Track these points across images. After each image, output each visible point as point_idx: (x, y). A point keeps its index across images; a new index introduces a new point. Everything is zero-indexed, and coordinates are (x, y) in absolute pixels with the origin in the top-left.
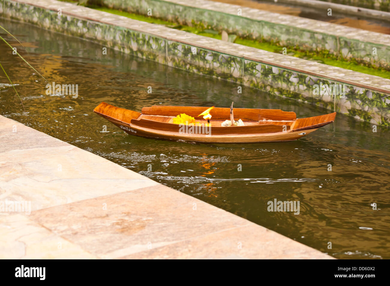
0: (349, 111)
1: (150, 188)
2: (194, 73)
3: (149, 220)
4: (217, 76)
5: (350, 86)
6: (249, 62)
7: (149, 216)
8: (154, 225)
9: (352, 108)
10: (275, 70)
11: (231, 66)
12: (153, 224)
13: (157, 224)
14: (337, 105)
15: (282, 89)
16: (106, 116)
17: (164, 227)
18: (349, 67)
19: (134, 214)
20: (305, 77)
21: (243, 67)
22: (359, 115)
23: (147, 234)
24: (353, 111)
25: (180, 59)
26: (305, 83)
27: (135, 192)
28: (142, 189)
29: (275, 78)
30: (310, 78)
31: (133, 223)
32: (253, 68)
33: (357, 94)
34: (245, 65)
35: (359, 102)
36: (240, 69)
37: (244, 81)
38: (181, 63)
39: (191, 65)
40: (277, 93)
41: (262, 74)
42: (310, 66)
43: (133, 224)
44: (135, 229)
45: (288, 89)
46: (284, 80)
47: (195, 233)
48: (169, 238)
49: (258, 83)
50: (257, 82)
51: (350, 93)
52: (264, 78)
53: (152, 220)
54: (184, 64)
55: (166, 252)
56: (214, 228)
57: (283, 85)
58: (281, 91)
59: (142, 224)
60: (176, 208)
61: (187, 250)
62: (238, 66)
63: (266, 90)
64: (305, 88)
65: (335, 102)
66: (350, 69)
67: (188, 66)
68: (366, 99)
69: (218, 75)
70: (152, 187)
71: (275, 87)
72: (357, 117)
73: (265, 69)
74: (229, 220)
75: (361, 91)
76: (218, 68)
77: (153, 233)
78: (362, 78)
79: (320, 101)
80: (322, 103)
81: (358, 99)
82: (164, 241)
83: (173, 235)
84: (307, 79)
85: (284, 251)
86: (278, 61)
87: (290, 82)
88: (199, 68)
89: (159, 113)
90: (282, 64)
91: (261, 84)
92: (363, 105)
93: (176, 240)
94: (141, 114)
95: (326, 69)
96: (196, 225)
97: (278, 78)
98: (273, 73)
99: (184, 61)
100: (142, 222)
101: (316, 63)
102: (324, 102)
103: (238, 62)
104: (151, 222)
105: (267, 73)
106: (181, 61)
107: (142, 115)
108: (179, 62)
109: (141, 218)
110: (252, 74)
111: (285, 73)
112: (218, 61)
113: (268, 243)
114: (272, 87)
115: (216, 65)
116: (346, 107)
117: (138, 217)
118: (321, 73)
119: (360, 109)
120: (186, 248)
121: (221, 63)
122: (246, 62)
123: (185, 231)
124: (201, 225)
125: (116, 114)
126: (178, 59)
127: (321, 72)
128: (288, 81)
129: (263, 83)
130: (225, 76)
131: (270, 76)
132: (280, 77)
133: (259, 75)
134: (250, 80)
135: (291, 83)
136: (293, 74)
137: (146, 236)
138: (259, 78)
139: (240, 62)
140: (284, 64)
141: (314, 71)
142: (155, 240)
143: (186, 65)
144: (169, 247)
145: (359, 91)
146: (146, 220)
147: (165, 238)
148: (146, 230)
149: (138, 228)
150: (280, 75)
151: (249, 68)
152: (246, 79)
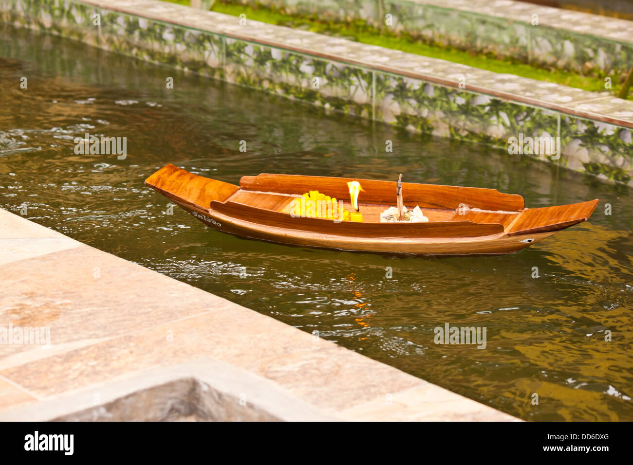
0: (397, 117)
1: (68, 251)
2: (144, 61)
3: (66, 304)
4: (183, 67)
5: (397, 76)
6: (233, 41)
7: (65, 298)
8: (73, 312)
9: (402, 113)
10: (276, 54)
11: (205, 49)
12: (72, 310)
13: (78, 310)
14: (378, 108)
15: (287, 84)
16: (168, 193)
17: (90, 314)
18: (398, 46)
19: (41, 295)
20: (324, 65)
21: (224, 51)
22: (414, 124)
23: (62, 328)
24: (404, 119)
25: (122, 39)
26: (325, 73)
27: (43, 258)
28: (54, 254)
29: (276, 67)
30: (333, 66)
31: (40, 309)
32: (239, 51)
33: (409, 90)
34: (227, 47)
35: (413, 102)
36: (219, 53)
37: (226, 72)
38: (124, 46)
39: (139, 48)
40: (280, 92)
41: (256, 61)
42: (334, 45)
43: (40, 312)
44: (43, 320)
45: (297, 84)
46: (291, 70)
47: (140, 324)
48: (97, 332)
49: (249, 76)
50: (247, 73)
51: (398, 89)
52: (258, 68)
53: (70, 304)
54: (127, 47)
55: (93, 355)
56: (171, 315)
57: (290, 78)
58: (286, 88)
59: (54, 310)
60: (110, 283)
61: (127, 351)
62: (216, 48)
63: (262, 88)
64: (325, 81)
65: (374, 104)
66: (400, 49)
67: (135, 51)
68: (424, 98)
69: (185, 64)
70: (71, 250)
71: (277, 81)
72: (411, 128)
73: (259, 53)
74: (196, 300)
75: (416, 85)
76: (184, 52)
77: (72, 325)
78: (417, 64)
79: (350, 102)
80: (354, 106)
81: (410, 98)
82: (90, 337)
83: (105, 327)
84: (329, 67)
85: (285, 348)
86: (280, 39)
87: (300, 72)
88: (152, 54)
89: (273, 188)
90: (288, 43)
91: (253, 77)
92: (419, 107)
93: (109, 335)
94: (239, 189)
95: (359, 49)
96: (142, 310)
97: (282, 67)
98: (272, 59)
99: (128, 43)
100: (55, 307)
101: (343, 41)
102: (356, 104)
103: (216, 42)
104: (69, 307)
105: (263, 58)
106: (123, 42)
107: (241, 190)
108: (121, 44)
109: (53, 302)
110: (239, 62)
111: (292, 58)
112: (184, 40)
113: (259, 336)
114: (271, 81)
115: (180, 47)
116: (392, 112)
117: (49, 299)
118: (351, 57)
119: (415, 113)
120: (125, 348)
121: (188, 45)
122: (229, 41)
123: (124, 320)
124: (150, 310)
125: (188, 189)
126: (118, 39)
127: (351, 55)
128: (297, 71)
129: (258, 75)
130: (196, 66)
131: (269, 64)
132: (284, 65)
133: (250, 62)
134: (236, 71)
135: (303, 74)
136: (305, 60)
137: (60, 331)
138: (250, 67)
139: (220, 42)
140: (291, 44)
141: (339, 54)
142: (76, 337)
143: (131, 49)
144: (97, 347)
145: (412, 84)
146: (61, 305)
147: (92, 333)
148: (61, 321)
149: (48, 318)
150: (285, 61)
151: (234, 51)
152: (229, 69)
